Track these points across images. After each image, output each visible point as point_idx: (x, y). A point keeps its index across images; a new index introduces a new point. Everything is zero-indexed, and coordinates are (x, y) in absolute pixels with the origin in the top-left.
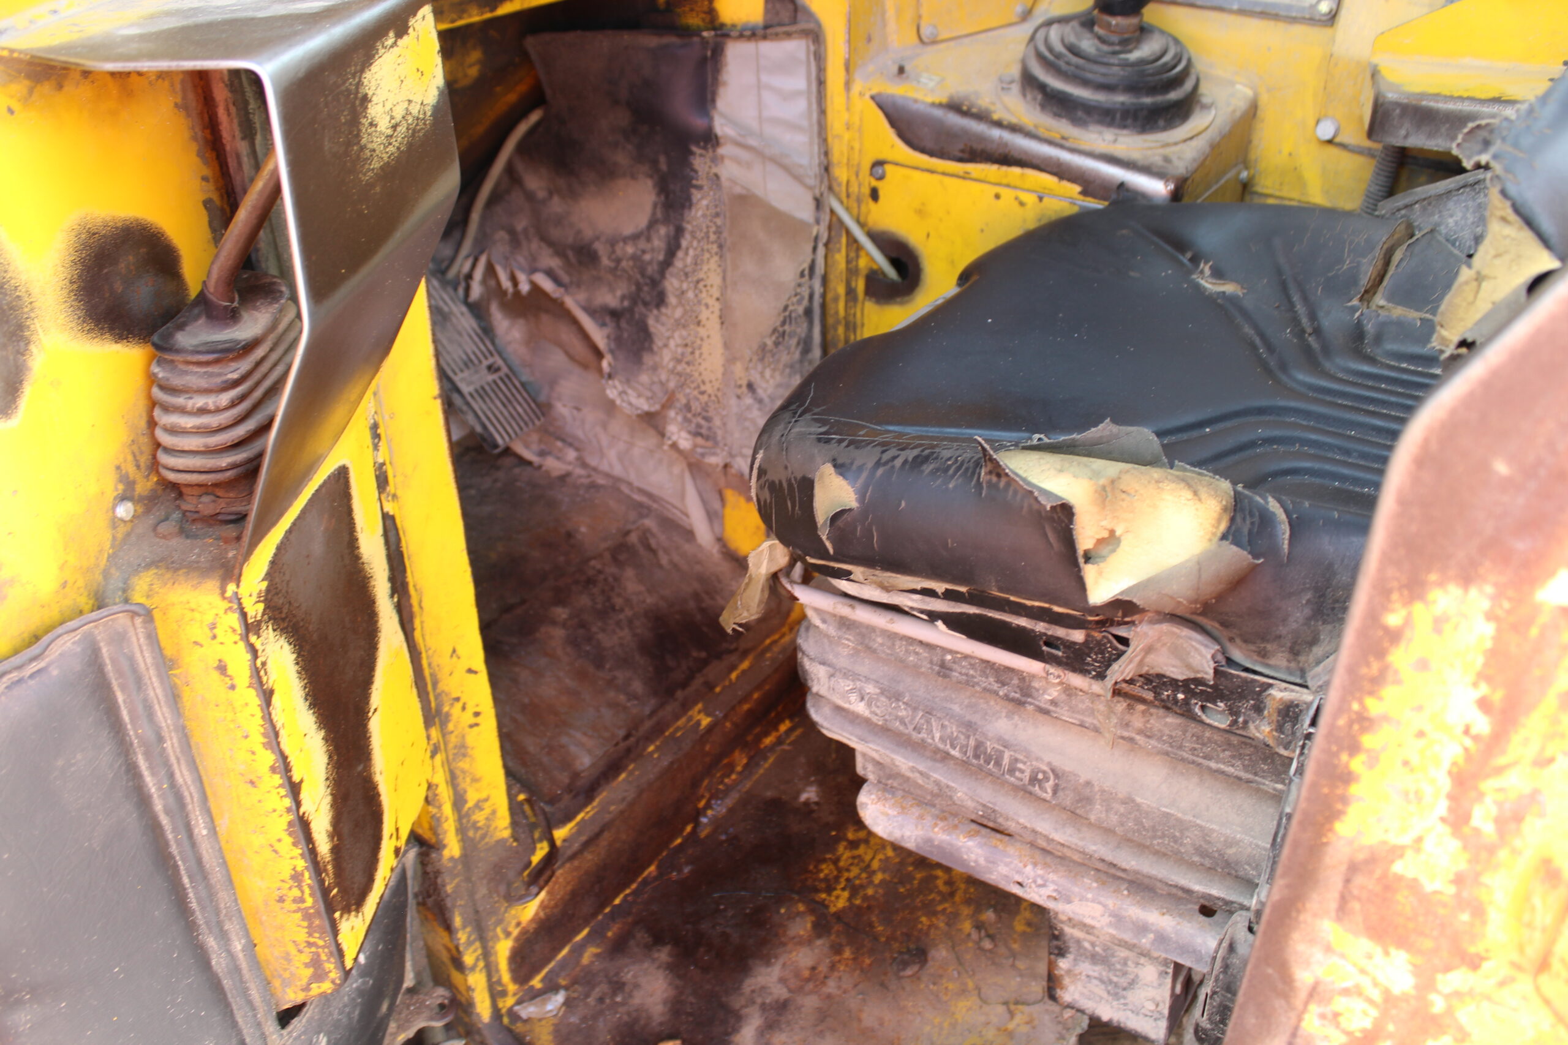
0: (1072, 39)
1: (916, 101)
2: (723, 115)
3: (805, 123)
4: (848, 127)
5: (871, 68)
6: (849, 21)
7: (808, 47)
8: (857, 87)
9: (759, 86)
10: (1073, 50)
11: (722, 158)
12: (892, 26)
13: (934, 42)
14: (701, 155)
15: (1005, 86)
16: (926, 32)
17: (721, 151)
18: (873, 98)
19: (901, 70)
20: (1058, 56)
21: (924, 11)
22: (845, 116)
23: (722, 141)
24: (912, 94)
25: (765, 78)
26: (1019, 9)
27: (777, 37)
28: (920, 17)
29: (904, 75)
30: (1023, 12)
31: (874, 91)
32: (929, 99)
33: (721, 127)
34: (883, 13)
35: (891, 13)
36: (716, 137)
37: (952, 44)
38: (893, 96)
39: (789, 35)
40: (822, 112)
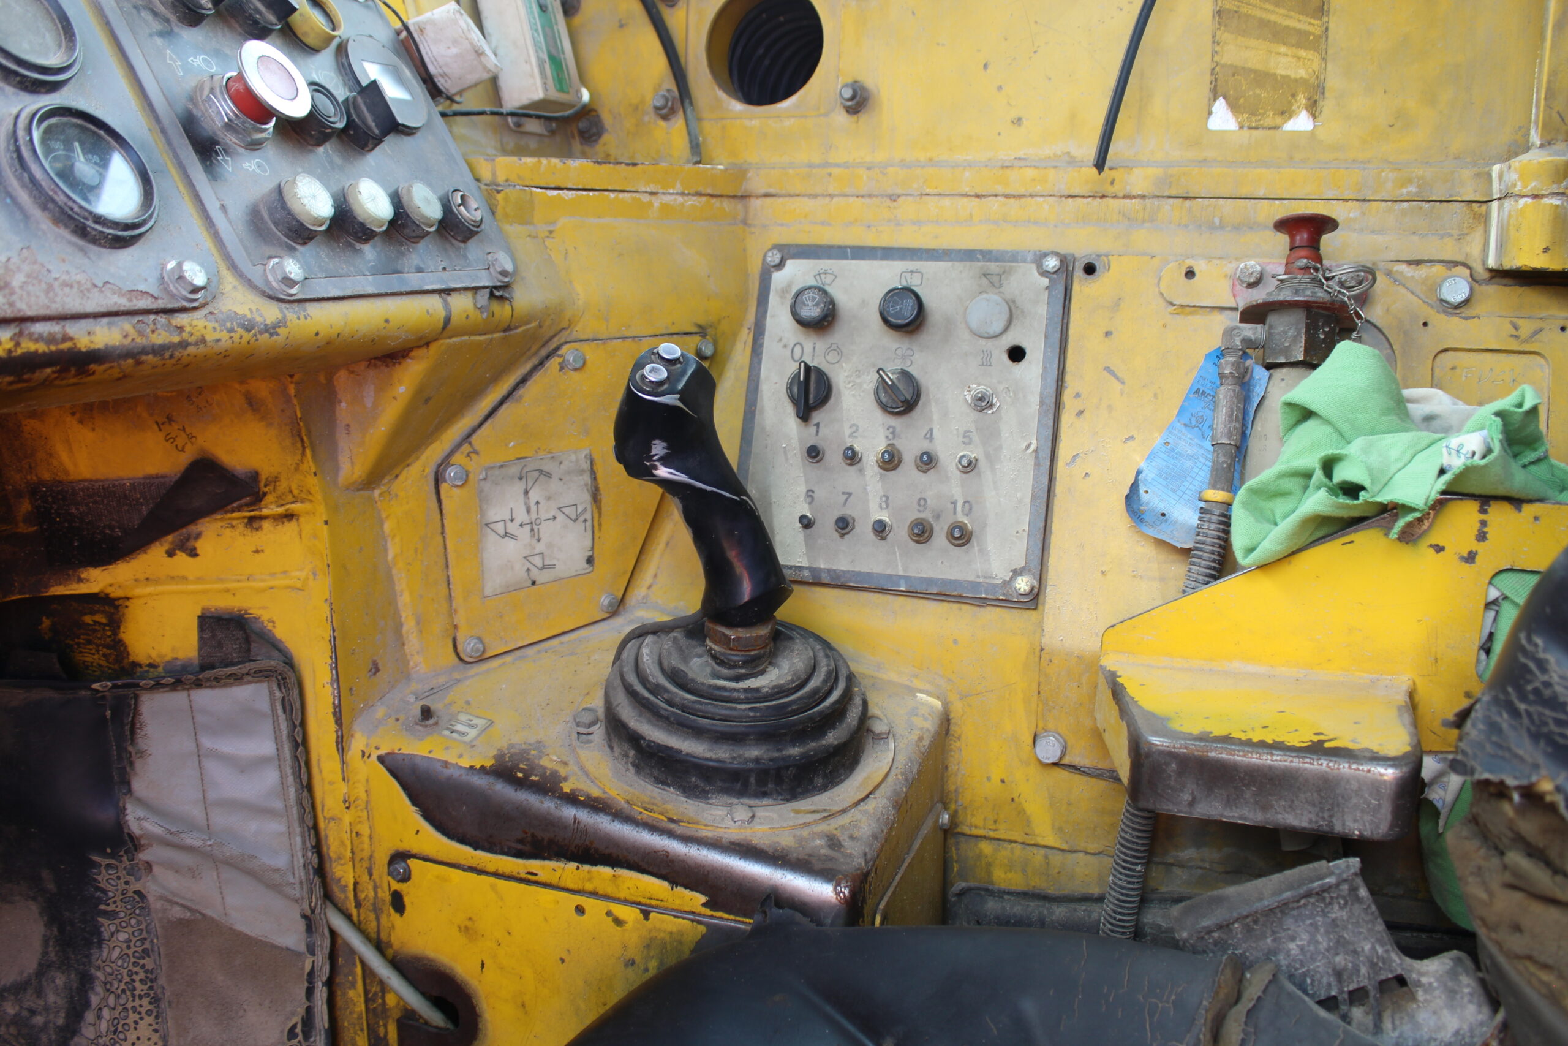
0: (675, 662)
1: (446, 764)
2: (141, 802)
3: (278, 805)
4: (348, 804)
5: (380, 712)
6: (335, 650)
7: (272, 693)
8: (358, 743)
9: (200, 754)
10: (677, 677)
11: (149, 866)
12: (413, 642)
13: (481, 660)
14: (108, 866)
15: (582, 730)
16: (468, 647)
17: (143, 856)
18: (381, 759)
19: (427, 713)
20: (656, 690)
21: (461, 619)
22: (343, 788)
23: (143, 842)
24: (439, 755)
25: (207, 742)
26: (605, 600)
27: (217, 682)
28: (456, 627)
29: (431, 722)
30: (610, 604)
31: (382, 752)
32: (465, 763)
33: (136, 819)
34: (399, 626)
35: (409, 625)
36: (131, 837)
37: (508, 659)
38: (411, 757)
39: (237, 679)
40: (307, 787)
